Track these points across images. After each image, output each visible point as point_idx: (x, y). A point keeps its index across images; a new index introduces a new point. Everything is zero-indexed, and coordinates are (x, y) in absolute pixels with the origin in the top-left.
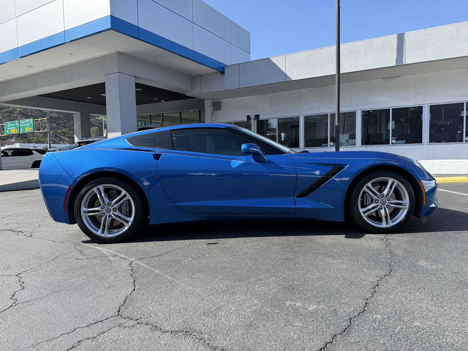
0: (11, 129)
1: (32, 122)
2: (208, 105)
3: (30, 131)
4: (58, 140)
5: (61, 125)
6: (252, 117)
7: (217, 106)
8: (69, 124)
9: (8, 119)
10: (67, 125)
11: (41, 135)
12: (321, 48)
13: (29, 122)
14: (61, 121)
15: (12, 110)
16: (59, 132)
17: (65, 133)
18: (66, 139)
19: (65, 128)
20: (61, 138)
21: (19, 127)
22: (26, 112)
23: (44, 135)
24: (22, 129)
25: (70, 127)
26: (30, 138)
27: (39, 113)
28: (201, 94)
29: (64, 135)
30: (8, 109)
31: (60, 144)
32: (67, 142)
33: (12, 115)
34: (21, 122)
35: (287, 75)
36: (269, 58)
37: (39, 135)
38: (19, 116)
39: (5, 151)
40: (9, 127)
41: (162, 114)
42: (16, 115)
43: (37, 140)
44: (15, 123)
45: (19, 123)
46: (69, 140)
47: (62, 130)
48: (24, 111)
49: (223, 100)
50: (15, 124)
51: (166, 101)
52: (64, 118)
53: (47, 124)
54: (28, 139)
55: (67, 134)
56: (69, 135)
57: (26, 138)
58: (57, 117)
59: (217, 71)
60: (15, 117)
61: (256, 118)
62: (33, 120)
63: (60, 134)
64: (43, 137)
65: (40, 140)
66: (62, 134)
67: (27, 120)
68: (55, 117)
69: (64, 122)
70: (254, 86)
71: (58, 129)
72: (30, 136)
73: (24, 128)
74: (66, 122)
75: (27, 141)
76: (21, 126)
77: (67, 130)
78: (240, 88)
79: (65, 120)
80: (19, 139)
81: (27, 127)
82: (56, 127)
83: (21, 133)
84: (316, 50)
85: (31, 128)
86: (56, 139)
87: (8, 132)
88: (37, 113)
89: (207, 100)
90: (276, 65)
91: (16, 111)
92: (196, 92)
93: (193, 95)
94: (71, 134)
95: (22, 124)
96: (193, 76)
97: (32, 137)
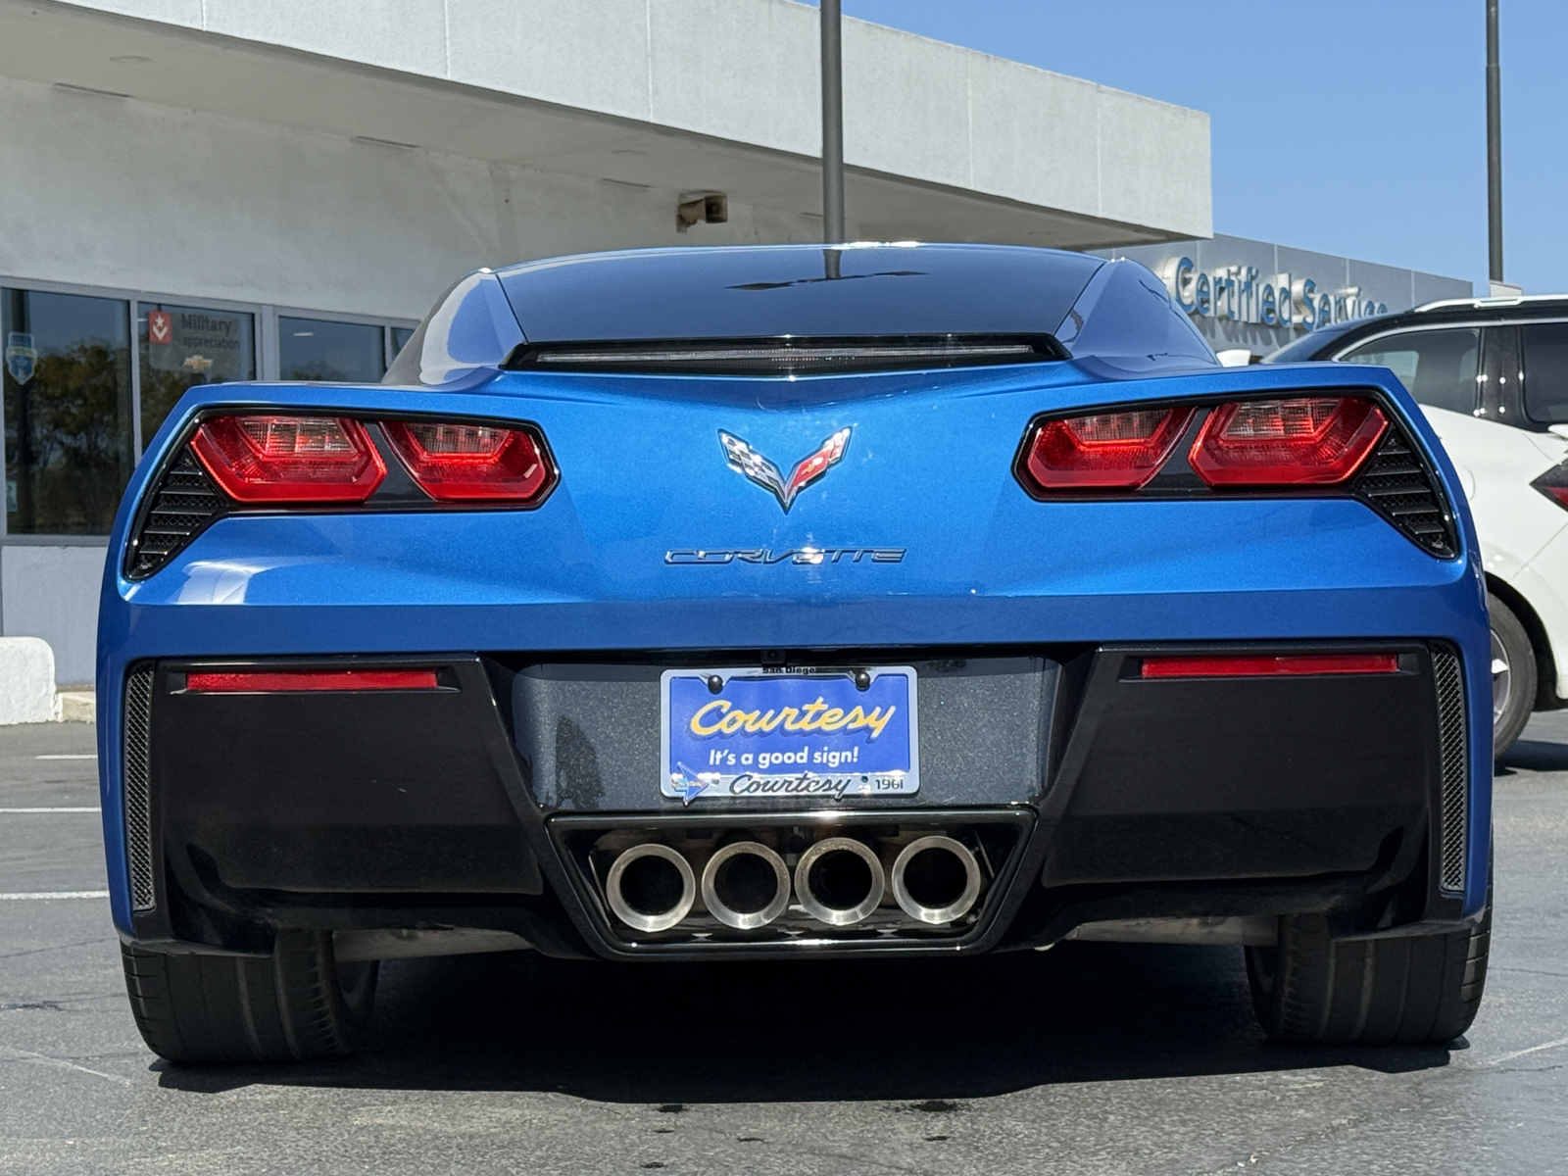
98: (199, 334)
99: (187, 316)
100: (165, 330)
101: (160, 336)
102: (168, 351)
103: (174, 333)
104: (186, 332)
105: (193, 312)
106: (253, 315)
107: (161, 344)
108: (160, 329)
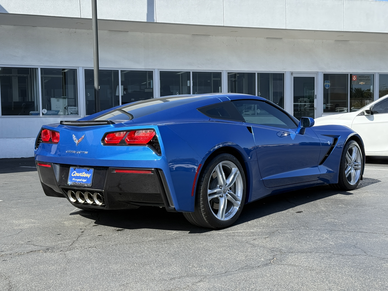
98: (363, 78)
99: (360, 76)
100: (355, 78)
101: (354, 79)
102: (356, 82)
103: (357, 79)
104: (360, 78)
105: (361, 75)
106: (374, 74)
107: (354, 81)
108: (354, 78)
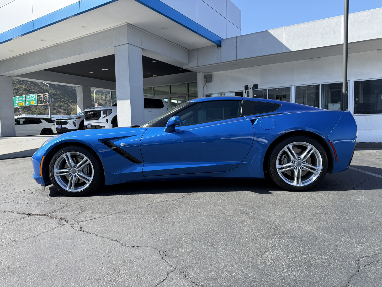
0: (19, 103)
1: (36, 96)
2: (200, 78)
3: (34, 104)
4: (56, 112)
5: (58, 100)
6: (250, 86)
7: (208, 78)
8: (64, 99)
9: (15, 94)
10: (63, 100)
11: (42, 108)
12: (322, 20)
13: (34, 97)
14: (58, 96)
15: (18, 88)
16: (56, 106)
17: (61, 106)
18: (62, 111)
19: (61, 102)
20: (58, 110)
21: (26, 101)
22: (30, 89)
23: (44, 108)
24: (27, 103)
25: (65, 102)
26: (33, 110)
27: (40, 90)
28: (198, 66)
29: (60, 108)
30: (16, 86)
31: (57, 115)
32: (62, 114)
33: (19, 92)
34: (27, 97)
35: (286, 46)
36: (267, 31)
37: (41, 108)
38: (24, 92)
39: (17, 120)
40: (17, 101)
41: (154, 87)
42: (22, 92)
43: (39, 112)
44: (22, 97)
45: (26, 97)
46: (64, 112)
47: (59, 104)
48: (28, 88)
49: (214, 73)
50: (22, 99)
51: (158, 75)
52: (60, 94)
53: (48, 99)
54: (32, 111)
55: (63, 107)
56: (64, 108)
57: (30, 110)
58: (55, 93)
59: (215, 44)
60: (21, 93)
61: (254, 87)
62: (37, 95)
63: (57, 107)
64: (43, 110)
65: (41, 112)
66: (59, 107)
67: (32, 95)
68: (53, 93)
69: (61, 97)
70: (252, 57)
71: (55, 103)
72: (33, 109)
73: (29, 101)
74: (62, 98)
75: (31, 112)
76: (27, 100)
77: (63, 104)
78: (236, 60)
79: (61, 96)
80: (24, 111)
81: (32, 101)
82: (54, 101)
83: (27, 106)
84: (316, 21)
85: (35, 102)
86: (54, 111)
87: (16, 105)
88: (39, 90)
89: (200, 73)
90: (274, 36)
91: (22, 88)
92: (191, 66)
93: (188, 68)
94: (66, 107)
95: (28, 98)
96: (190, 50)
97: (35, 109)
